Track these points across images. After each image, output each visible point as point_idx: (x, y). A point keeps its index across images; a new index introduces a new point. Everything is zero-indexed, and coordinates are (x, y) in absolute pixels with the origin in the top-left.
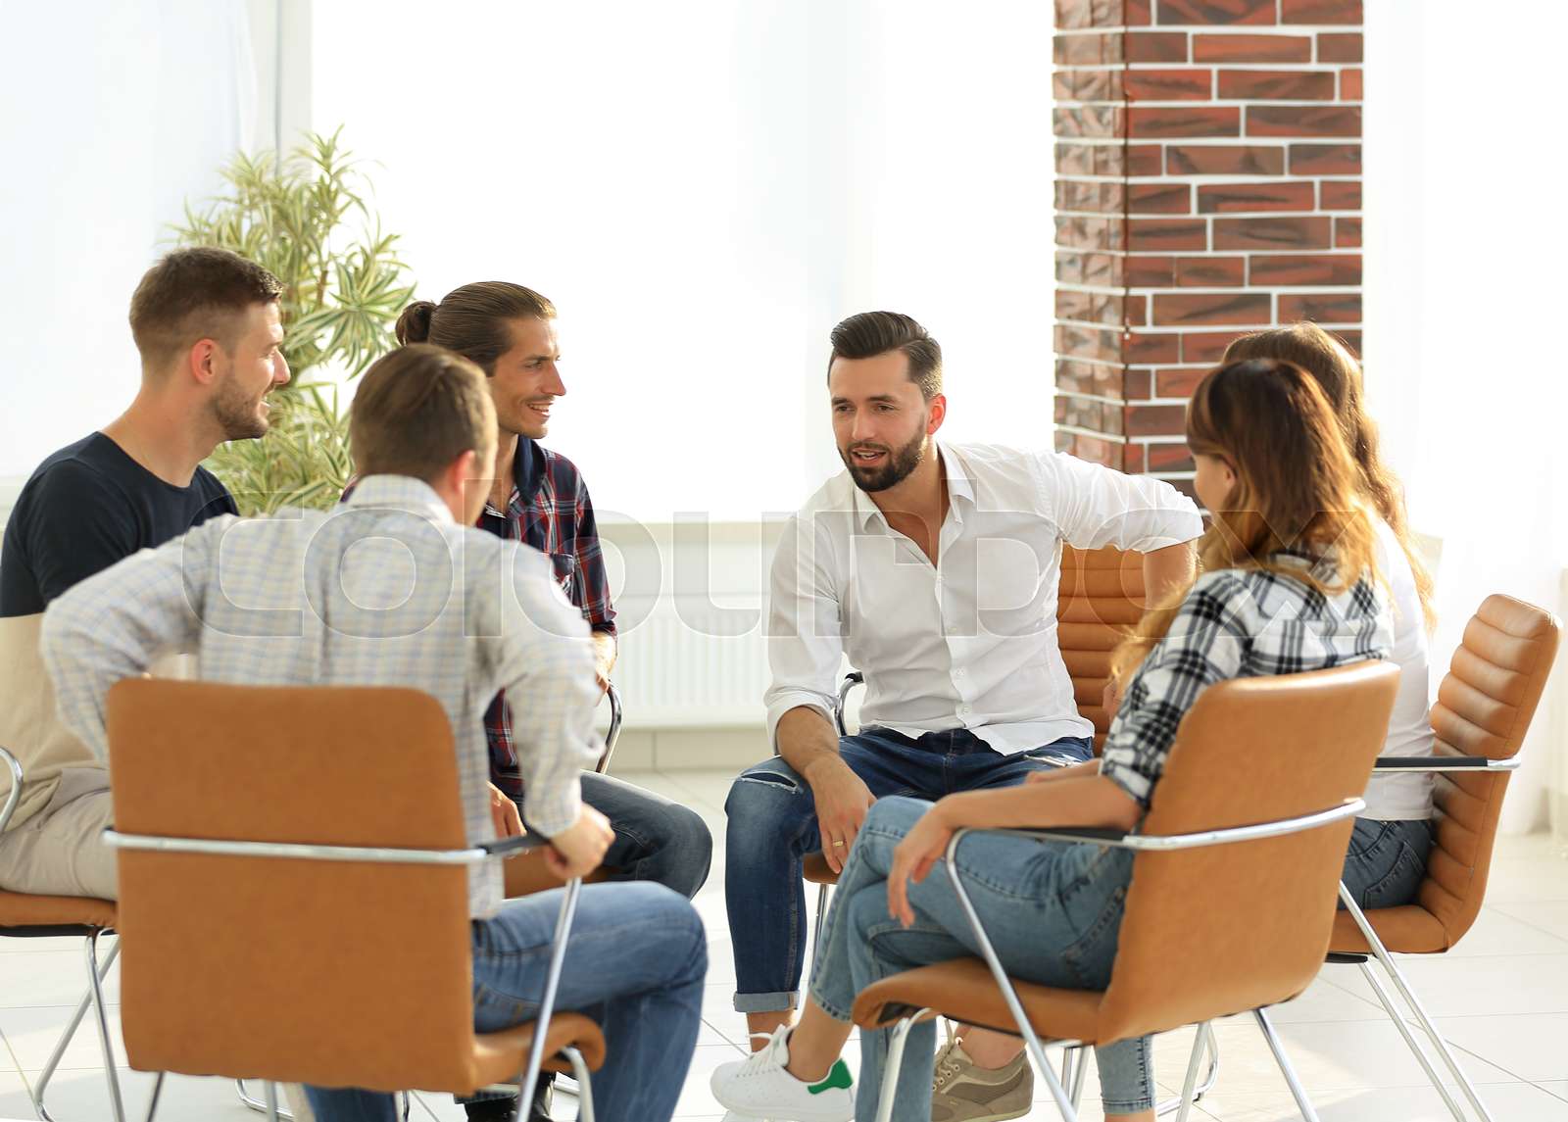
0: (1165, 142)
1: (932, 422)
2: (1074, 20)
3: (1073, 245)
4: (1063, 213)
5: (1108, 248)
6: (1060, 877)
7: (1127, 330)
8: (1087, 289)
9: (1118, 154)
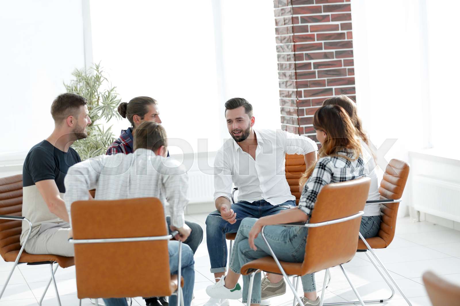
0: (304, 52)
1: (252, 123)
2: (280, 24)
3: (283, 79)
4: (280, 71)
5: (292, 79)
6: (290, 235)
7: (298, 99)
8: (287, 89)
9: (293, 56)
